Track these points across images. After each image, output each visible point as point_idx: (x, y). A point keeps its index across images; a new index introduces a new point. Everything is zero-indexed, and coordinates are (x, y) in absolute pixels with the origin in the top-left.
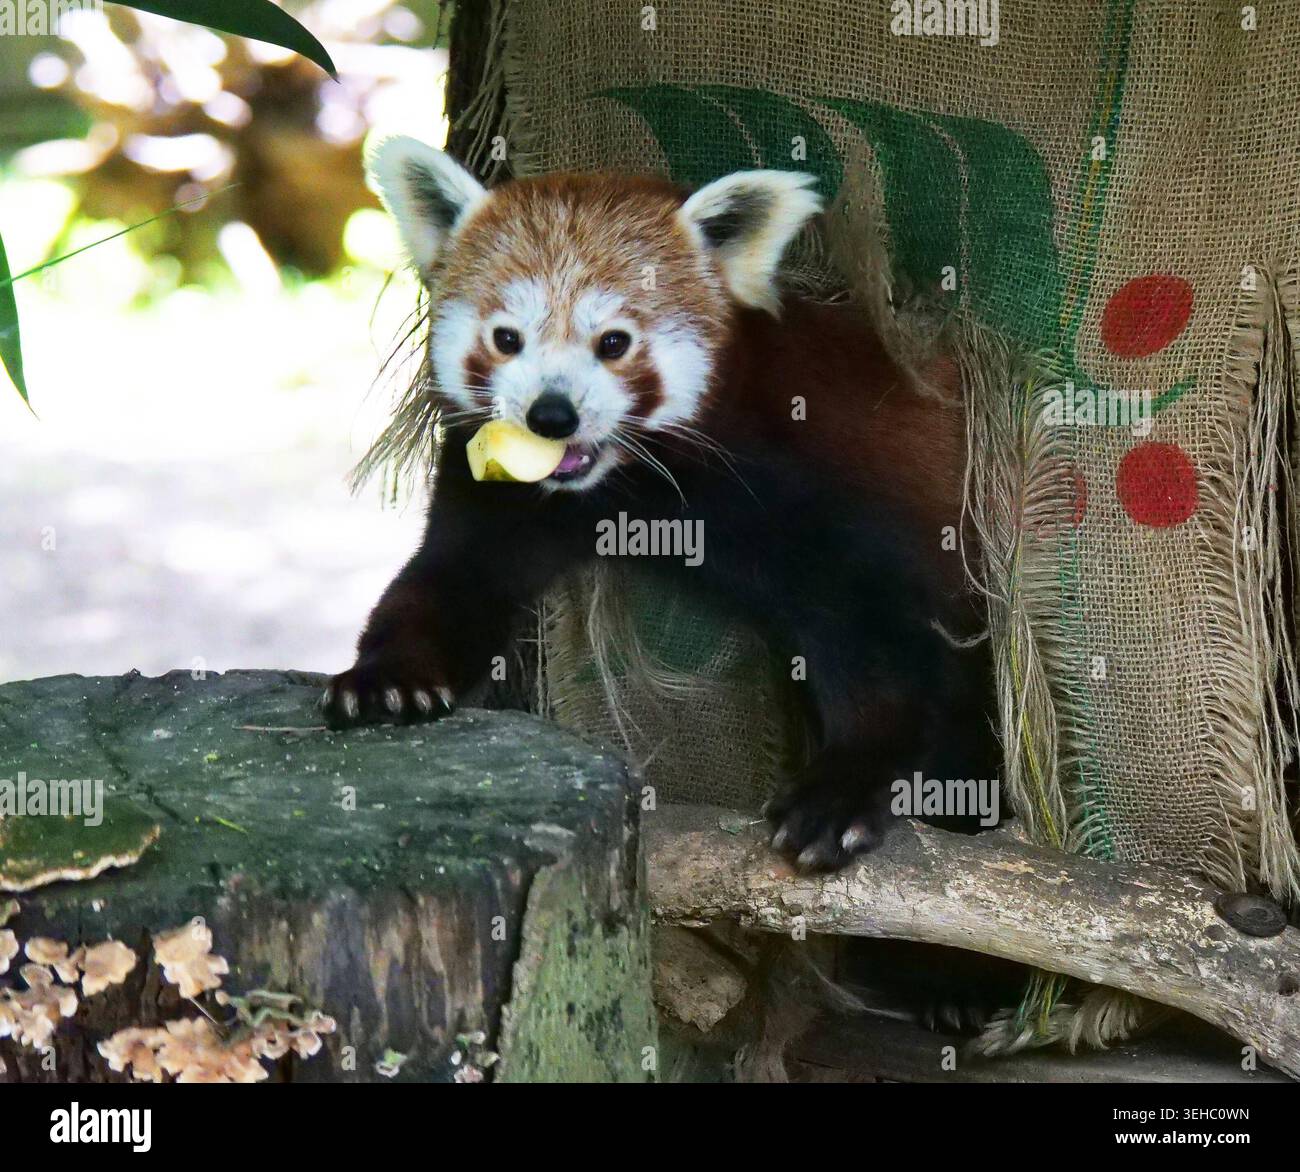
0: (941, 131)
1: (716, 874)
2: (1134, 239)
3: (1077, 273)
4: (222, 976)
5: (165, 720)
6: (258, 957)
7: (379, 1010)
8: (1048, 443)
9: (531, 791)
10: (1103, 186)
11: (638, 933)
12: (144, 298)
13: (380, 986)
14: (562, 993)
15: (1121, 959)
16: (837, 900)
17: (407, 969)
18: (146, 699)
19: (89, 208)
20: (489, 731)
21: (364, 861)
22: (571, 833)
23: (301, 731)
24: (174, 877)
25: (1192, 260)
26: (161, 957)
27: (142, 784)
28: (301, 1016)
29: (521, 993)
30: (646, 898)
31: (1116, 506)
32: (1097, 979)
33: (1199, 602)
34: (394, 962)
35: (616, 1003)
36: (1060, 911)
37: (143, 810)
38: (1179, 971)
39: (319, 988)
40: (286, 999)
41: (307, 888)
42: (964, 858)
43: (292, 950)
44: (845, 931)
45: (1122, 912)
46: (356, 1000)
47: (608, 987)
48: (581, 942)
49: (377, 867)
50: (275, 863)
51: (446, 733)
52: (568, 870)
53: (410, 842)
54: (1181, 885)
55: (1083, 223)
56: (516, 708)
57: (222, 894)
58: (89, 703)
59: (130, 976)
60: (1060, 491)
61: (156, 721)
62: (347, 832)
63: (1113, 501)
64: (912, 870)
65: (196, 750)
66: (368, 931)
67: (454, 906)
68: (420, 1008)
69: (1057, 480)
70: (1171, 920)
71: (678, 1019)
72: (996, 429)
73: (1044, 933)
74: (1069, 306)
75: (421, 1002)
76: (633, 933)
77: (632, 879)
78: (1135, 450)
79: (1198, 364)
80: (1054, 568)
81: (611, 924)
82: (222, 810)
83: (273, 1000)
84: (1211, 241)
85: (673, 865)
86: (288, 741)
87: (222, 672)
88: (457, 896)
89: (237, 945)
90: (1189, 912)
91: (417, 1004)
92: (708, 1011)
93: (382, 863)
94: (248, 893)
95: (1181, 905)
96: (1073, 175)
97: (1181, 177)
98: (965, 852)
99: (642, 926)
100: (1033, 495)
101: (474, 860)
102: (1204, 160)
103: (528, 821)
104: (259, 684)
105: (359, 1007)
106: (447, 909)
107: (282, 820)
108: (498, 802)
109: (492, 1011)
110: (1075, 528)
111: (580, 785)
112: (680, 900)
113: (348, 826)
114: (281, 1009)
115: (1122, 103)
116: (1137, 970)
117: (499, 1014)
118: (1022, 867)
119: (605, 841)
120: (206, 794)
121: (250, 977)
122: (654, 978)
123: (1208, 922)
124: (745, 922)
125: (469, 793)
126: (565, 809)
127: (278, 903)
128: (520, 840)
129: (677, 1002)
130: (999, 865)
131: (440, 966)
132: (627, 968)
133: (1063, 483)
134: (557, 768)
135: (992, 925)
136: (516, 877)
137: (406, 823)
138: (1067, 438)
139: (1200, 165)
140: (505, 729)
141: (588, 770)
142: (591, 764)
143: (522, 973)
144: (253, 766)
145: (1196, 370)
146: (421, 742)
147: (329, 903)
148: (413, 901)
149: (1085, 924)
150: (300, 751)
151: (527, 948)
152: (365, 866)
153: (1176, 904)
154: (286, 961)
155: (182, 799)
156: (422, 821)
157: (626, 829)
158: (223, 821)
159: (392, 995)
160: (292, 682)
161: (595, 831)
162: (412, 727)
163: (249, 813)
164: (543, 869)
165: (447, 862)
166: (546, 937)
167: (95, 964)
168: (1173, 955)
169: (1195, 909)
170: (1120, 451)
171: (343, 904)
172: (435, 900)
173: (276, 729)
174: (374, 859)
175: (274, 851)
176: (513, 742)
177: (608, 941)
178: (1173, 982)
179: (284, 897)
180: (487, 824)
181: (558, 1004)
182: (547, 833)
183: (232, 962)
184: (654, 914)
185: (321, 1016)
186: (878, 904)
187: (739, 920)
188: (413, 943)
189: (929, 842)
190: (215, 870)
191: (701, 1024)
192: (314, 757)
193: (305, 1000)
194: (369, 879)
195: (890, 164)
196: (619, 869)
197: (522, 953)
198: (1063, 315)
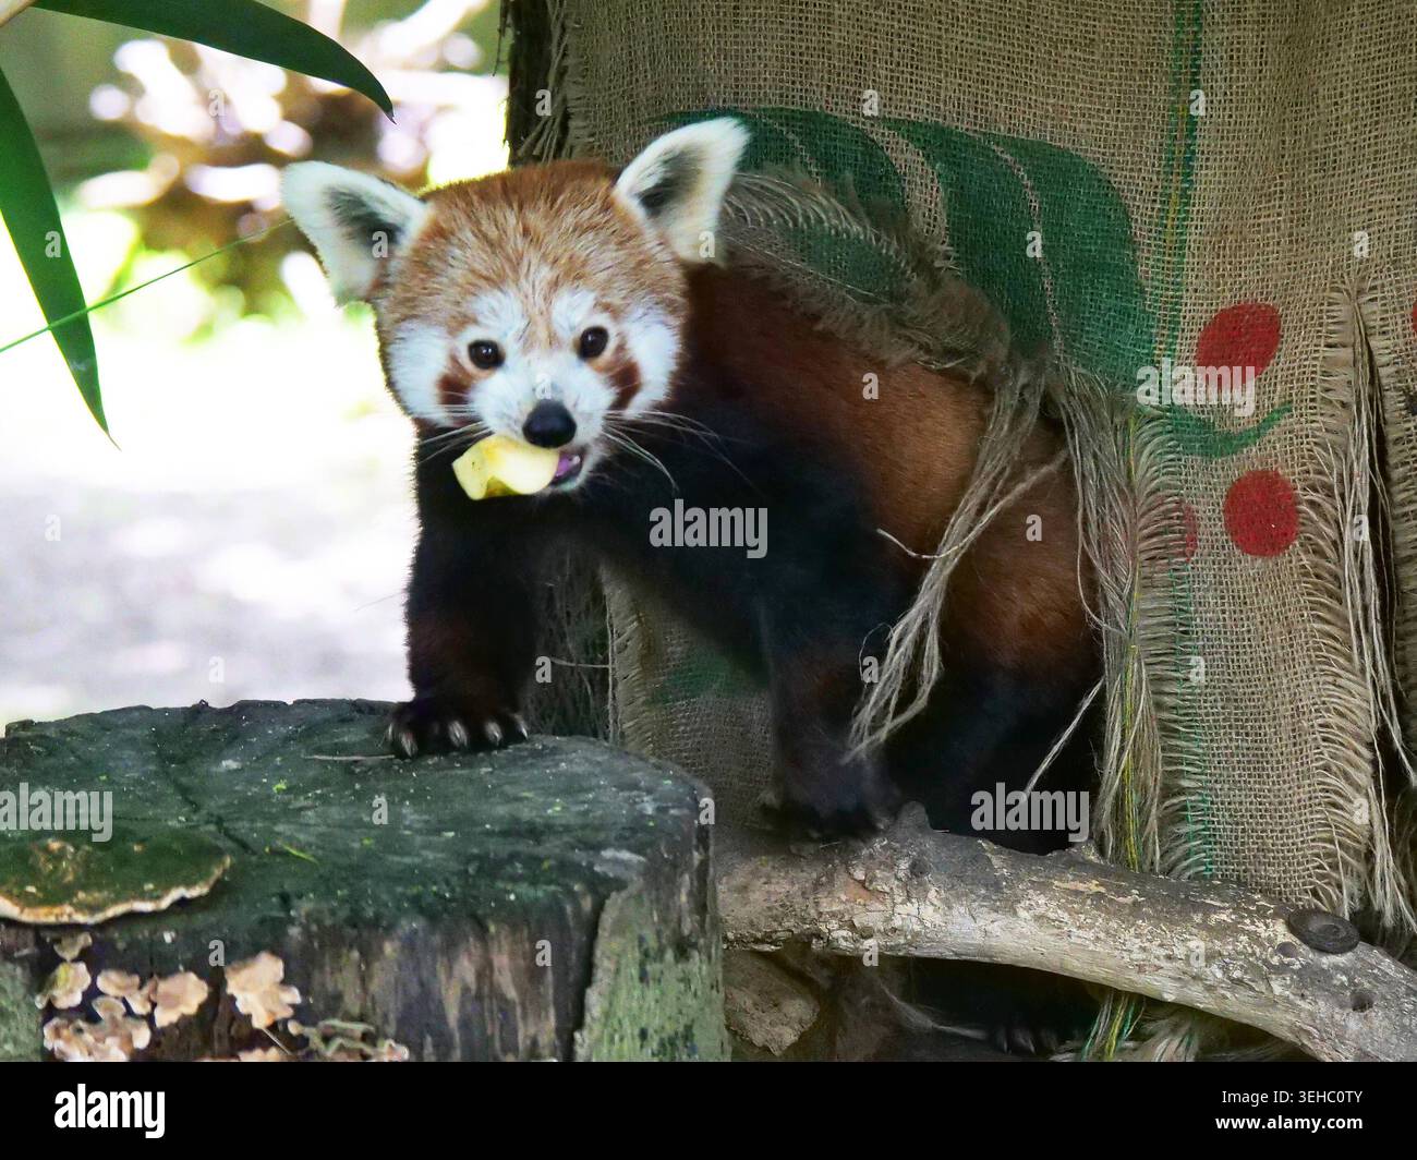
0: (1002, 152)
1: (787, 896)
2: (1218, 270)
3: (1165, 309)
4: (293, 1006)
5: (233, 751)
6: (330, 987)
7: (451, 1037)
8: (1155, 479)
9: (601, 817)
10: (1184, 219)
11: (709, 958)
12: (206, 329)
13: (453, 1014)
14: (634, 1019)
15: (1194, 978)
16: (908, 922)
17: (479, 997)
18: (214, 730)
19: (152, 240)
20: (557, 757)
21: (435, 888)
22: (642, 859)
23: (370, 761)
24: (245, 908)
25: (1276, 286)
26: (232, 988)
27: (212, 815)
28: (374, 1045)
29: (592, 1018)
30: (717, 923)
31: (1225, 537)
32: (1169, 997)
33: (1305, 630)
34: (466, 990)
35: (688, 1028)
36: (1132, 930)
37: (213, 841)
38: (1252, 989)
39: (392, 1017)
40: (359, 1028)
41: (378, 917)
42: (1034, 879)
43: (364, 979)
44: (917, 953)
45: (1194, 931)
46: (429, 1028)
47: (680, 1012)
48: (651, 968)
49: (447, 895)
50: (346, 892)
51: (514, 761)
52: (638, 897)
53: (479, 870)
54: (1254, 902)
55: (1167, 258)
56: (583, 733)
57: (293, 924)
58: (157, 734)
59: (202, 1007)
60: (1170, 526)
61: (225, 752)
62: (417, 860)
63: (1222, 534)
64: (983, 892)
65: (265, 780)
66: (439, 958)
67: (526, 932)
68: (493, 1035)
69: (1166, 515)
70: (1244, 938)
71: (751, 1043)
72: (1104, 466)
73: (1116, 953)
74: (1161, 343)
75: (493, 1029)
76: (704, 958)
77: (702, 903)
78: (1239, 480)
79: (1291, 388)
80: (1169, 603)
81: (683, 949)
82: (291, 840)
83: (345, 1030)
84: (1293, 265)
85: (744, 889)
86: (358, 770)
87: (290, 702)
88: (528, 925)
89: (309, 976)
90: (1261, 929)
91: (489, 1032)
92: (780, 1035)
93: (452, 891)
94: (319, 922)
95: (1253, 923)
96: (1153, 209)
97: (1260, 202)
98: (1036, 873)
99: (713, 951)
100: (1145, 531)
101: (545, 887)
102: (1282, 184)
103: (597, 847)
104: (328, 714)
105: (431, 1035)
106: (518, 935)
107: (352, 849)
108: (567, 829)
109: (565, 1037)
110: (1187, 562)
111: (650, 810)
112: (752, 924)
113: (418, 855)
114: (352, 1038)
115: (1197, 133)
116: (1210, 988)
117: (572, 1040)
118: (1093, 886)
119: (675, 866)
120: (275, 824)
121: (321, 1006)
122: (726, 1002)
123: (1281, 940)
124: (816, 945)
125: (538, 820)
126: (635, 834)
127: (351, 932)
128: (590, 866)
129: (749, 1027)
130: (1071, 885)
131: (512, 993)
132: (699, 993)
133: (1172, 518)
134: (626, 794)
135: (1064, 944)
136: (587, 904)
137: (475, 851)
138: (1173, 473)
139: (1278, 188)
140: (574, 755)
141: (657, 795)
142: (660, 788)
143: (594, 999)
144: (322, 795)
145: (1291, 395)
146: (490, 770)
147: (400, 932)
148: (485, 930)
149: (1157, 943)
150: (369, 780)
151: (599, 974)
152: (436, 894)
153: (1248, 921)
154: (358, 991)
155: (252, 830)
156: (491, 847)
157: (696, 854)
158: (294, 852)
159: (465, 1024)
160: (360, 711)
161: (666, 856)
162: (481, 755)
163: (320, 843)
164: (614, 894)
165: (519, 890)
166: (618, 962)
167: (167, 996)
168: (1246, 973)
169: (1267, 926)
170: (1225, 483)
171: (415, 932)
172: (506, 927)
173: (344, 758)
174: (444, 887)
175: (344, 879)
176: (580, 769)
177: (680, 966)
178: (1246, 999)
179: (355, 926)
180: (557, 851)
181: (630, 1030)
182: (618, 858)
183: (304, 992)
184: (726, 939)
185: (394, 1044)
186: (949, 927)
187: (810, 943)
188: (485, 971)
189: (999, 862)
190: (285, 900)
191: (774, 1047)
192: (382, 785)
193: (377, 1028)
194: (440, 908)
195: (951, 185)
196: (690, 894)
197: (594, 979)
198: (1157, 352)
